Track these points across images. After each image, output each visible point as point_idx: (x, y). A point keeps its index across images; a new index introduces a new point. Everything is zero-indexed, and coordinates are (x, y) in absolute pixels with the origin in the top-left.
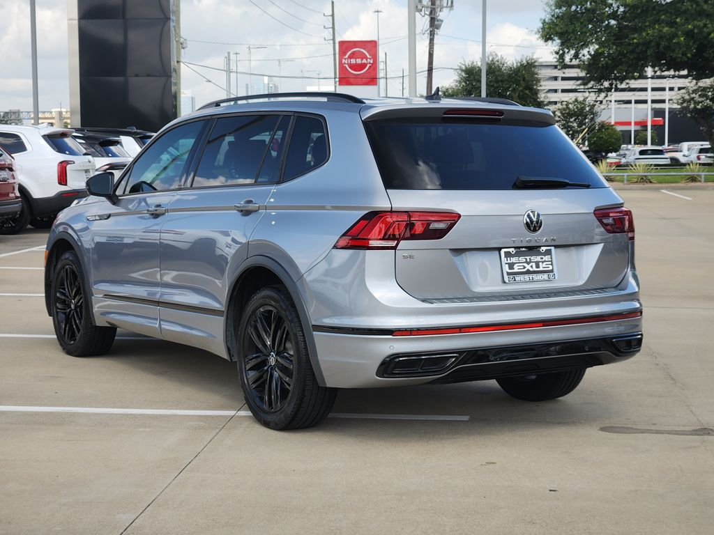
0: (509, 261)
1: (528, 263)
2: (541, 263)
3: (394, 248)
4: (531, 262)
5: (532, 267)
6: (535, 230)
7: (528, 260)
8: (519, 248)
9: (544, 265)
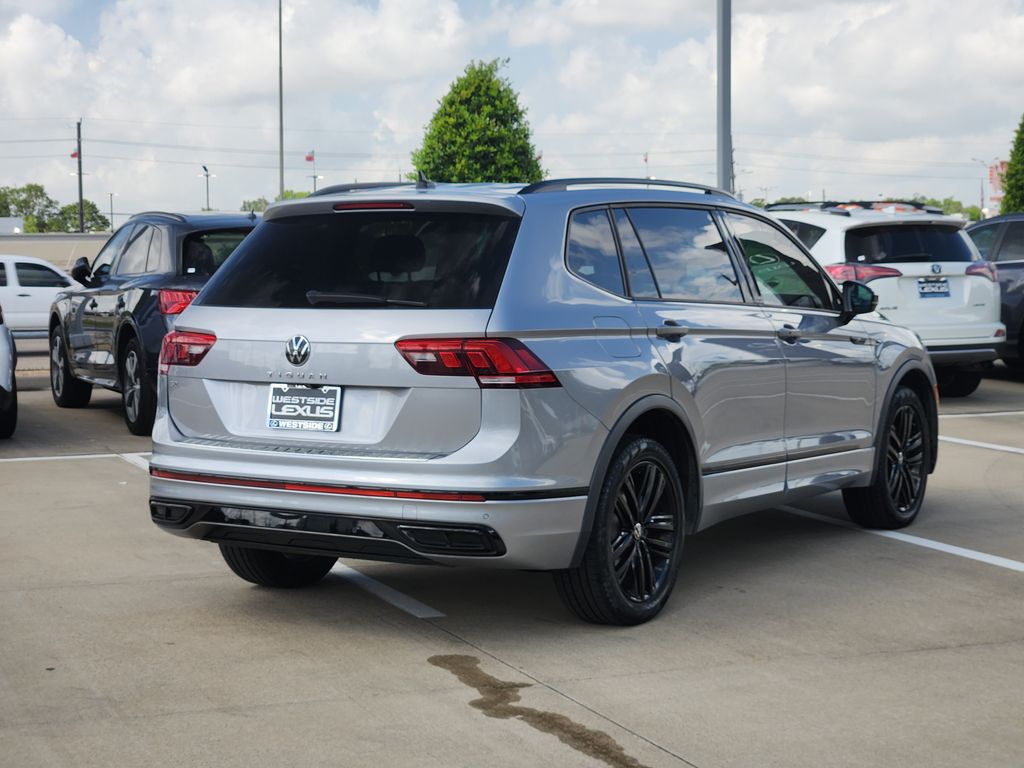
0: (277, 401)
1: (301, 405)
2: (318, 408)
6: (296, 362)
7: (303, 402)
8: (295, 384)
9: (322, 410)
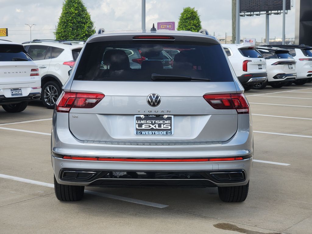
0: (139, 122)
1: (153, 124)
2: (162, 125)
3: (68, 112)
4: (155, 123)
5: (155, 126)
7: (153, 123)
8: (148, 115)
9: (165, 126)
